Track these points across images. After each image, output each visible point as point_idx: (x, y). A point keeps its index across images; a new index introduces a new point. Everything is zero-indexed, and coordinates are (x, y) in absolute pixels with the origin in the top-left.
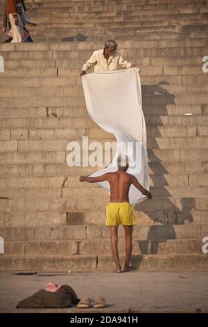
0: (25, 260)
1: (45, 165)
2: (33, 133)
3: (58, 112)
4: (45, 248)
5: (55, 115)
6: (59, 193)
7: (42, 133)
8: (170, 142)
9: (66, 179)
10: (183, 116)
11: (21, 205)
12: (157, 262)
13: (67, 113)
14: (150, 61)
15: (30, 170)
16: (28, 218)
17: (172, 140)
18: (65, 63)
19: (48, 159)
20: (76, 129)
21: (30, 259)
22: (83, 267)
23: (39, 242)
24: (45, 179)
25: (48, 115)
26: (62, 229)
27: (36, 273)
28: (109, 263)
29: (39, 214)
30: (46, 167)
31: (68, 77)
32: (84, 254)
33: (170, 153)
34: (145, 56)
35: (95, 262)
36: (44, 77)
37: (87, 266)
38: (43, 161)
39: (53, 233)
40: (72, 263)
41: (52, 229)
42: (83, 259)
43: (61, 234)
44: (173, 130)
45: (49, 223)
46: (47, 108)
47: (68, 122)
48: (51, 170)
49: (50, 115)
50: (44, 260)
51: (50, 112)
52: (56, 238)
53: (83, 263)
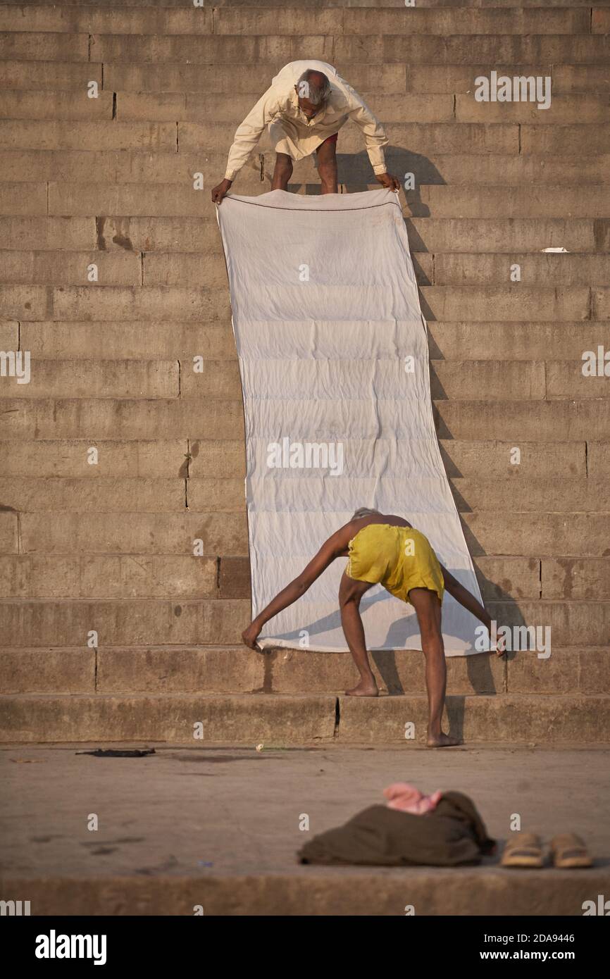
0: (103, 709)
1: (120, 405)
2: (63, 299)
3: (136, 234)
4: (162, 671)
5: (124, 243)
6: (179, 495)
7: (95, 302)
8: (509, 337)
9: (195, 450)
10: (537, 254)
11: (60, 531)
12: (530, 721)
13: (164, 236)
14: (410, 77)
15: (73, 418)
16: (91, 573)
17: (518, 332)
18: (135, 77)
19: (124, 386)
20: (205, 290)
21: (120, 706)
22: (294, 732)
23: (141, 650)
24: (128, 448)
25: (101, 243)
26: (209, 612)
27: (153, 751)
28: (374, 722)
29: (129, 560)
30: (125, 412)
31: (152, 122)
32: (288, 692)
33: (515, 372)
34: (390, 61)
35: (331, 717)
36: (73, 120)
37: (303, 729)
38: (107, 391)
39: (178, 623)
40: (256, 721)
41: (178, 611)
42: (292, 707)
43: (206, 628)
44: (515, 300)
45: (161, 592)
46: (100, 222)
47: (172, 267)
48: (140, 421)
49: (109, 242)
50: (166, 711)
51: (110, 232)
52: (188, 638)
53: (294, 720)
